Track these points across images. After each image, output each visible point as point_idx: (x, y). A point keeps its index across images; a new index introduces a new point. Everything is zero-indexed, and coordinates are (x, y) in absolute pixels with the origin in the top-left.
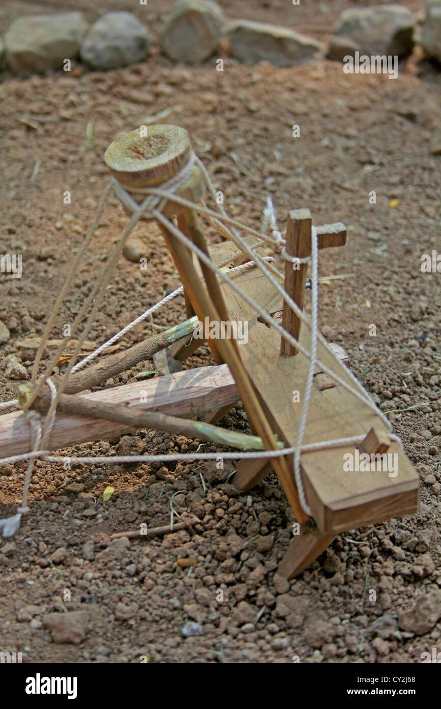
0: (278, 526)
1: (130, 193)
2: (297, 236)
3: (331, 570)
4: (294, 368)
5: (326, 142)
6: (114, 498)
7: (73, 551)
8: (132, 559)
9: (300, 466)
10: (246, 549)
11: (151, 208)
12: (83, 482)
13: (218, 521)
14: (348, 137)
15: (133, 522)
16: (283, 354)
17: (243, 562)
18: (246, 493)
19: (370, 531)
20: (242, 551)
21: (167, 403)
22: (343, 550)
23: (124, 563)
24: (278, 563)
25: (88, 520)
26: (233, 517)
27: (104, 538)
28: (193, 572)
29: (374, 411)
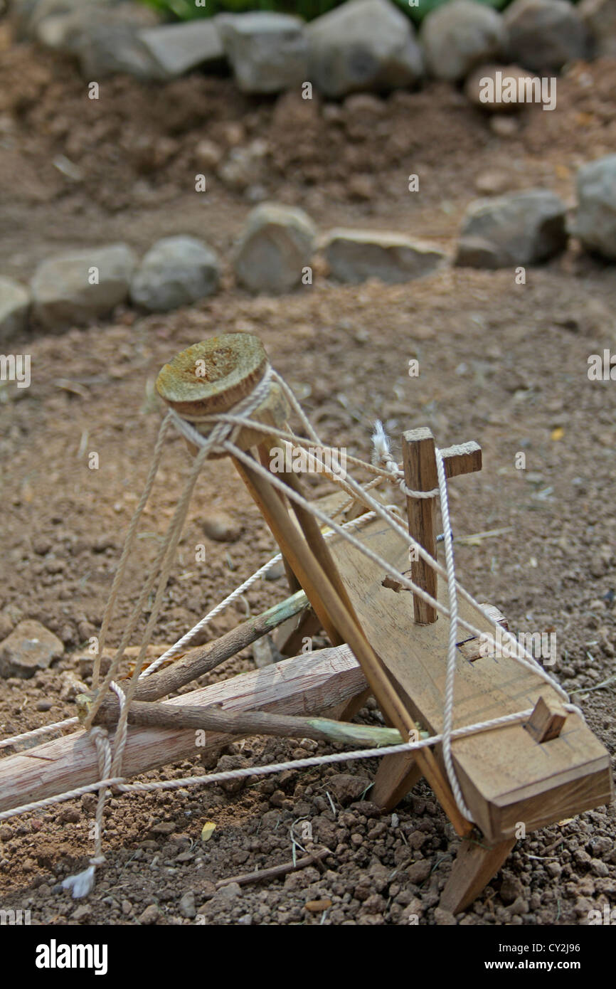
0: (436, 849)
1: (193, 424)
2: (417, 462)
3: (511, 895)
4: (434, 638)
5: (461, 369)
6: (217, 836)
7: (167, 909)
8: (245, 908)
9: (452, 757)
10: (396, 880)
11: (221, 439)
12: (174, 820)
13: (356, 851)
14: (490, 360)
15: (243, 863)
16: (418, 622)
17: (393, 898)
18: (388, 812)
19: (558, 842)
20: (390, 884)
21: (272, 700)
22: (525, 870)
23: (235, 914)
24: (439, 895)
25: (184, 866)
26: (375, 844)
27: (207, 886)
28: (328, 917)
29: (542, 678)
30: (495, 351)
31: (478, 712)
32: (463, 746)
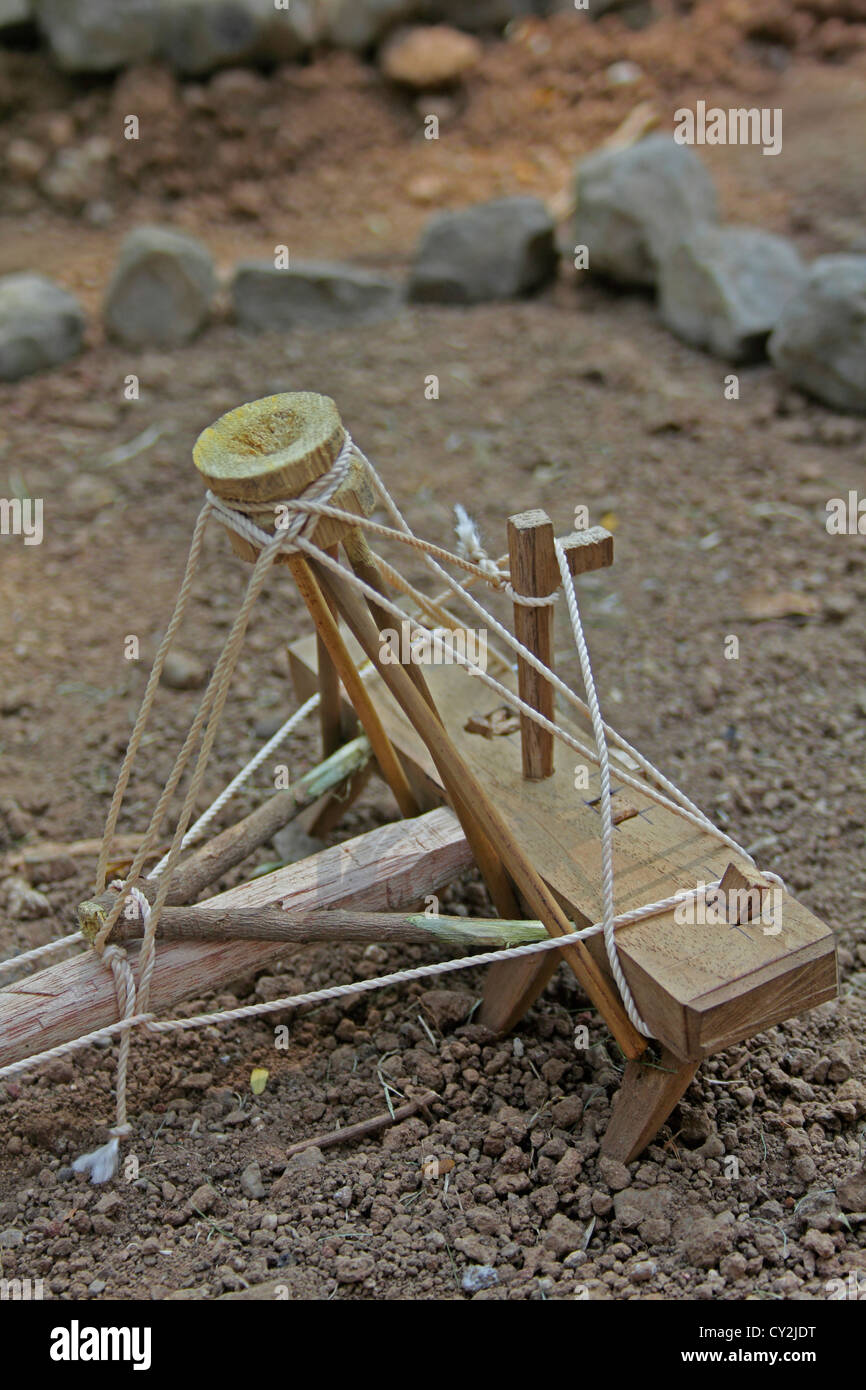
0: (578, 1081)
2: (531, 558)
3: (697, 1134)
4: (555, 797)
6: (273, 1087)
7: (224, 1189)
8: (340, 1178)
10: (537, 1126)
11: (292, 535)
12: (208, 1069)
13: (471, 1092)
14: (491, 428)
15: (319, 1120)
16: (529, 776)
17: (536, 1150)
18: (508, 1037)
19: (743, 1060)
20: (529, 1131)
21: (346, 894)
22: (706, 1099)
23: (328, 1188)
24: (598, 1141)
25: (237, 1130)
26: (495, 1080)
27: (275, 1154)
28: (453, 1182)
29: (720, 839)
30: (495, 415)
31: (641, 891)
32: (633, 935)
